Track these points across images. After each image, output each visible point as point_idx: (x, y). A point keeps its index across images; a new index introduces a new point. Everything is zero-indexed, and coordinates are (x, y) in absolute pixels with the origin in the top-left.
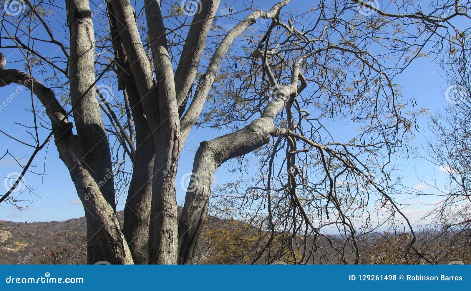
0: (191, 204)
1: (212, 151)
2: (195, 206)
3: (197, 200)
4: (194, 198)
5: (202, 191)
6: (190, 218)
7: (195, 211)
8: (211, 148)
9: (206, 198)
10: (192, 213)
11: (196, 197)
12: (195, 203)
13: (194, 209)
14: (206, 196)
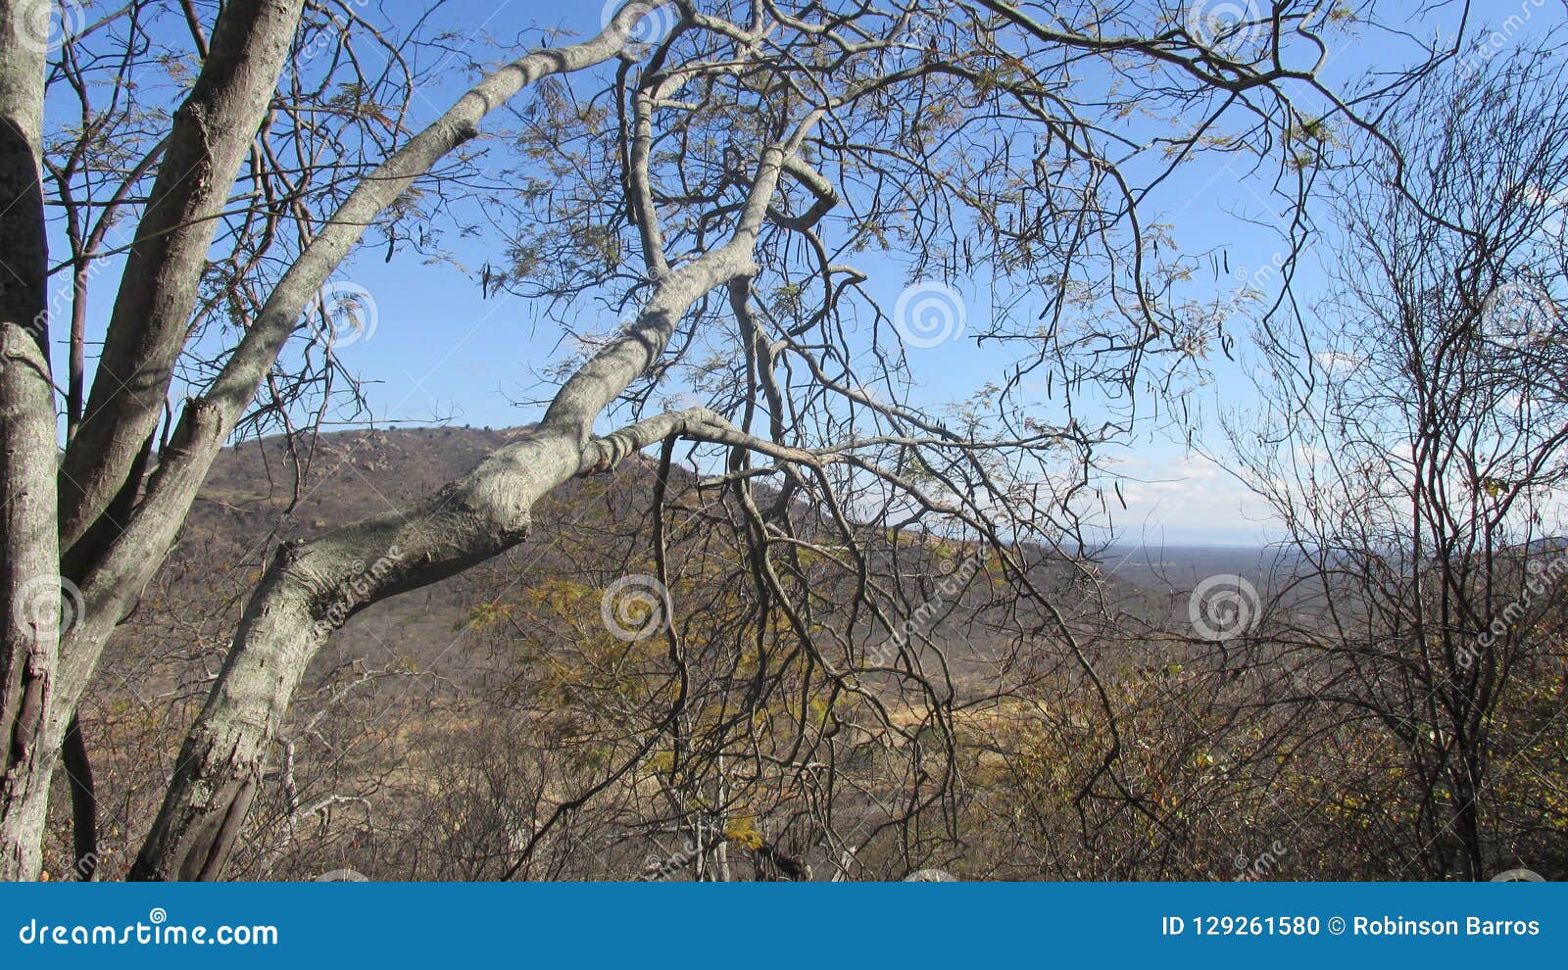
0: (185, 798)
1: (304, 587)
2: (197, 805)
3: (207, 784)
4: (197, 776)
5: (230, 749)
6: (172, 850)
7: (194, 821)
8: (303, 577)
9: (240, 775)
10: (182, 831)
11: (204, 774)
12: (198, 796)
13: (192, 817)
14: (244, 766)
